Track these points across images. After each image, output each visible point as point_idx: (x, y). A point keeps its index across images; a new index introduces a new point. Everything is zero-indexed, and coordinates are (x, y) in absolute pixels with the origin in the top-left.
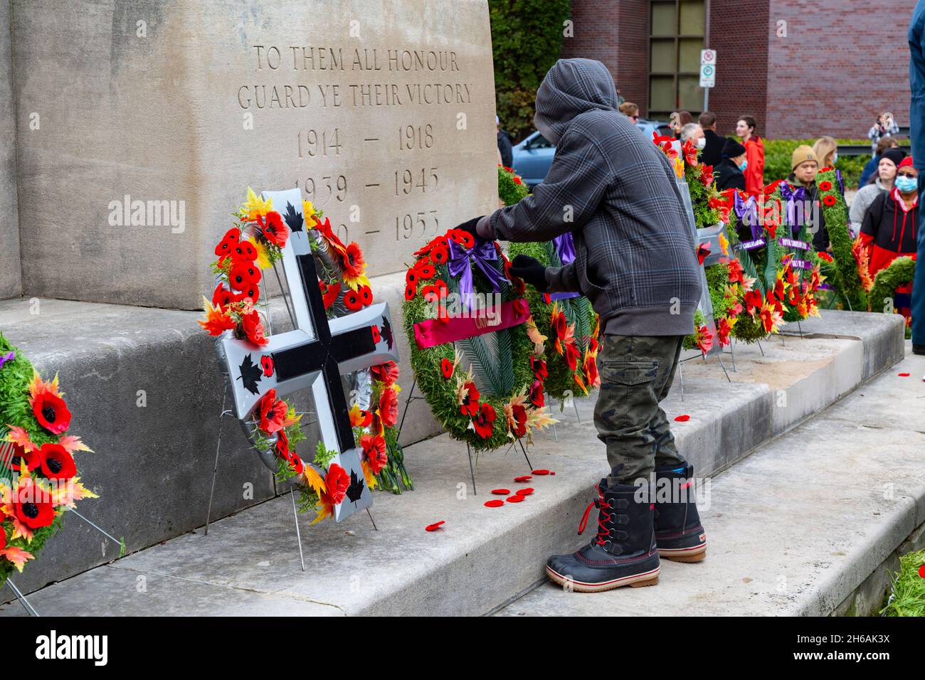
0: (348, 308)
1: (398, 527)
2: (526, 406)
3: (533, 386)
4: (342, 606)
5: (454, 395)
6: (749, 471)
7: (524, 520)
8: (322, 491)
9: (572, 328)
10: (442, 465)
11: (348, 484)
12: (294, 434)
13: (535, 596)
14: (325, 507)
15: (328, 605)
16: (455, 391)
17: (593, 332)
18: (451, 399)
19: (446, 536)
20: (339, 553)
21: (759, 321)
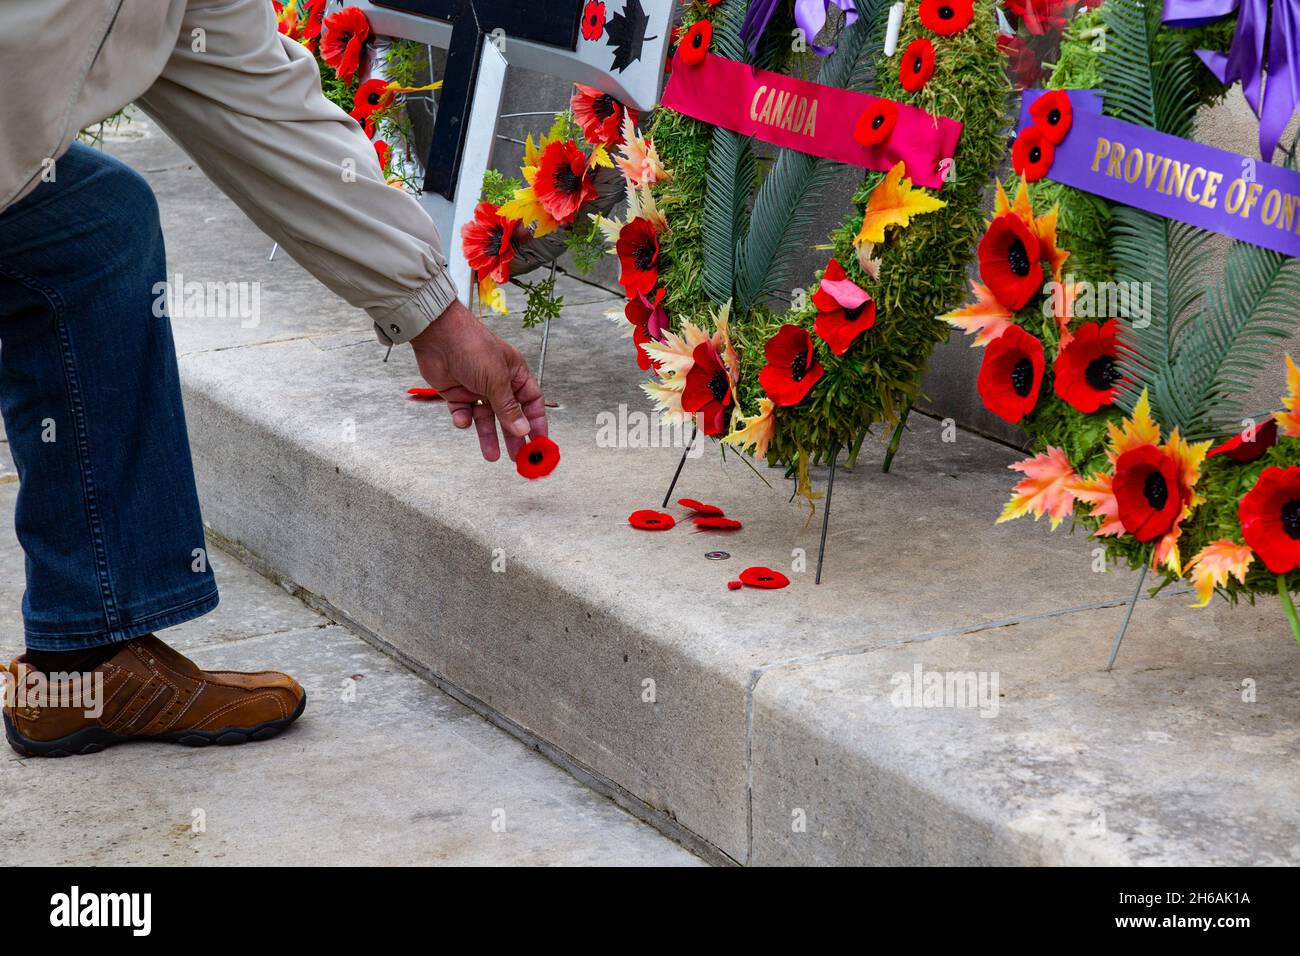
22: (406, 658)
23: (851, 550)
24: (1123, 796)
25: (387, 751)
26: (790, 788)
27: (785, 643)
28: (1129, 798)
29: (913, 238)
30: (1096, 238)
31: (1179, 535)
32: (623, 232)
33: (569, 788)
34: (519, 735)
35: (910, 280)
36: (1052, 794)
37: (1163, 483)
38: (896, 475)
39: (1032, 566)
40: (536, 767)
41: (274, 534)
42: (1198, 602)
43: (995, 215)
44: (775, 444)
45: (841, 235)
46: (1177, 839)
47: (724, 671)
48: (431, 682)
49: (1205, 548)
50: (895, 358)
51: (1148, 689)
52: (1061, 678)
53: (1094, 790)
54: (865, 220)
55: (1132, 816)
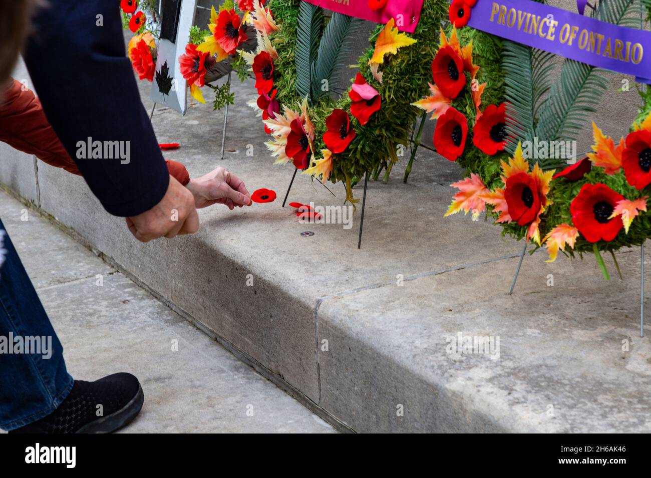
22: (152, 290)
23: (380, 228)
24: (509, 368)
25: (137, 343)
26: (338, 364)
27: (336, 283)
28: (512, 369)
29: (399, 60)
30: (494, 58)
31: (539, 222)
32: (256, 59)
33: (231, 362)
34: (207, 332)
35: (399, 83)
36: (470, 368)
37: (531, 193)
38: (410, 185)
39: (477, 234)
40: (215, 350)
41: (87, 224)
42: (550, 259)
43: (440, 47)
44: (334, 174)
45: (363, 59)
46: (535, 393)
47: (303, 300)
48: (165, 304)
49: (554, 229)
50: (394, 126)
51: (531, 304)
52: (484, 299)
53: (493, 365)
54: (375, 51)
55: (513, 380)
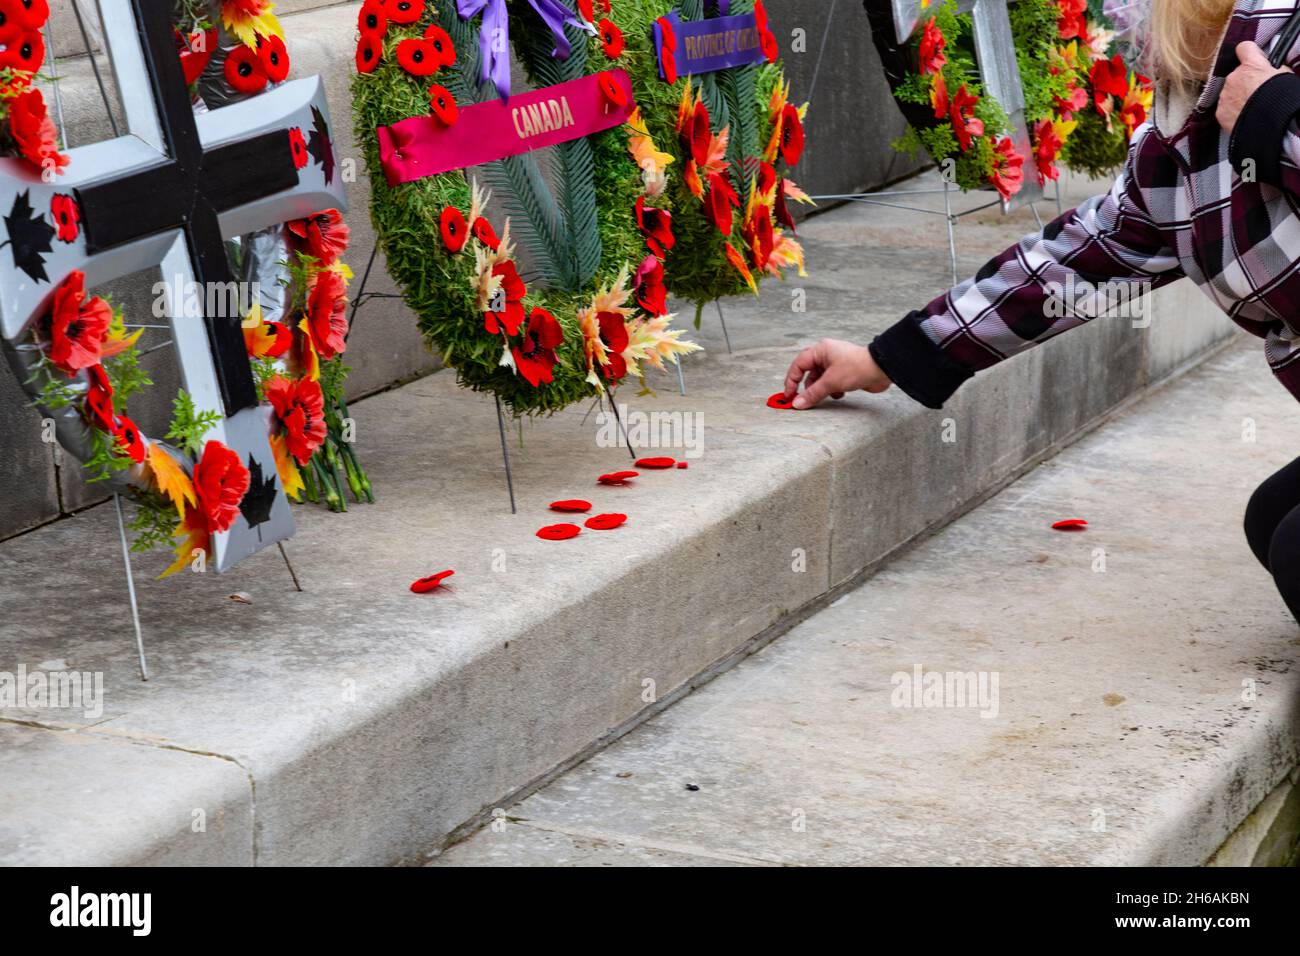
0: (233, 86)
1: (349, 584)
2: (628, 312)
3: (640, 268)
4: (243, 757)
5: (468, 289)
6: (1101, 462)
7: (628, 569)
8: (187, 504)
9: (722, 139)
10: (432, 446)
11: (244, 485)
12: (125, 373)
13: (650, 736)
14: (193, 538)
15: (211, 754)
16: (471, 279)
17: (765, 149)
18: (462, 299)
19: (458, 604)
20: (221, 641)
21: (1121, 127)
